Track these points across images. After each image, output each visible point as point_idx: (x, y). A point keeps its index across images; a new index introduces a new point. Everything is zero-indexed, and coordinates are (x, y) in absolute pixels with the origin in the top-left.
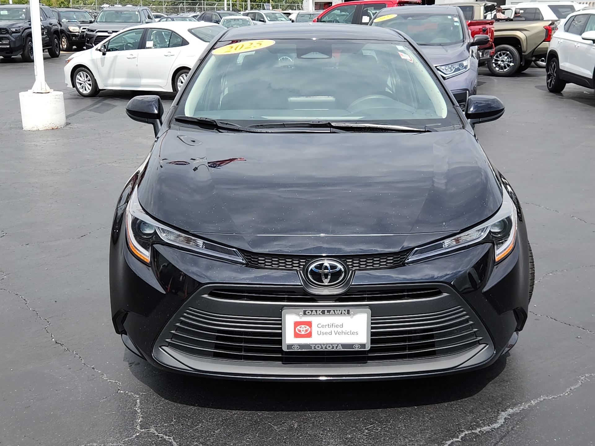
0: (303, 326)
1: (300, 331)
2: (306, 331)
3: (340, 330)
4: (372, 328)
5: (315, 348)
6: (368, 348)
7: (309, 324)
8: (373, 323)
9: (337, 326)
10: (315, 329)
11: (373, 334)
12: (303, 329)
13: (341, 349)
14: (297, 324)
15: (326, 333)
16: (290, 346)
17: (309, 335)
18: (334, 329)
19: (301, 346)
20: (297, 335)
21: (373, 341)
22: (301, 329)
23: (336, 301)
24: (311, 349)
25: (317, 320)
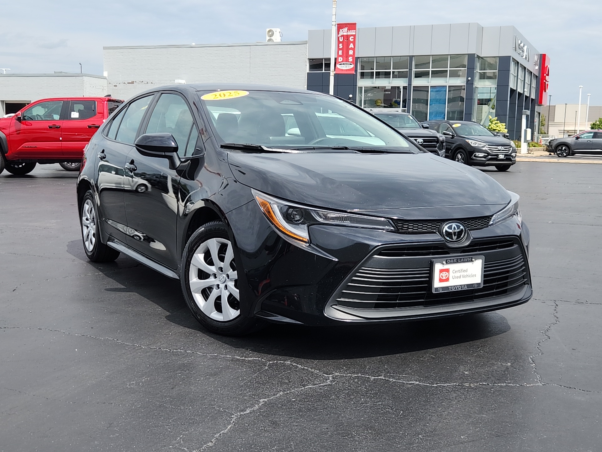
0: (444, 273)
1: (442, 276)
2: (446, 276)
3: (465, 274)
4: (485, 271)
5: (451, 290)
6: (482, 286)
7: (447, 270)
8: (486, 268)
9: (464, 271)
10: (451, 274)
11: (485, 276)
12: (444, 274)
13: (466, 288)
14: (441, 271)
15: (457, 277)
16: (437, 289)
17: (447, 280)
18: (463, 274)
19: (443, 288)
20: (441, 280)
21: (485, 282)
22: (443, 275)
23: (461, 253)
24: (449, 290)
25: (453, 267)
